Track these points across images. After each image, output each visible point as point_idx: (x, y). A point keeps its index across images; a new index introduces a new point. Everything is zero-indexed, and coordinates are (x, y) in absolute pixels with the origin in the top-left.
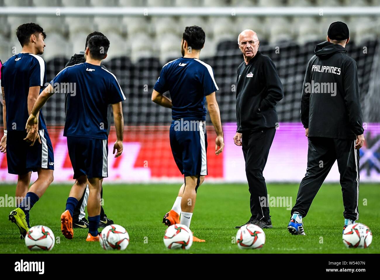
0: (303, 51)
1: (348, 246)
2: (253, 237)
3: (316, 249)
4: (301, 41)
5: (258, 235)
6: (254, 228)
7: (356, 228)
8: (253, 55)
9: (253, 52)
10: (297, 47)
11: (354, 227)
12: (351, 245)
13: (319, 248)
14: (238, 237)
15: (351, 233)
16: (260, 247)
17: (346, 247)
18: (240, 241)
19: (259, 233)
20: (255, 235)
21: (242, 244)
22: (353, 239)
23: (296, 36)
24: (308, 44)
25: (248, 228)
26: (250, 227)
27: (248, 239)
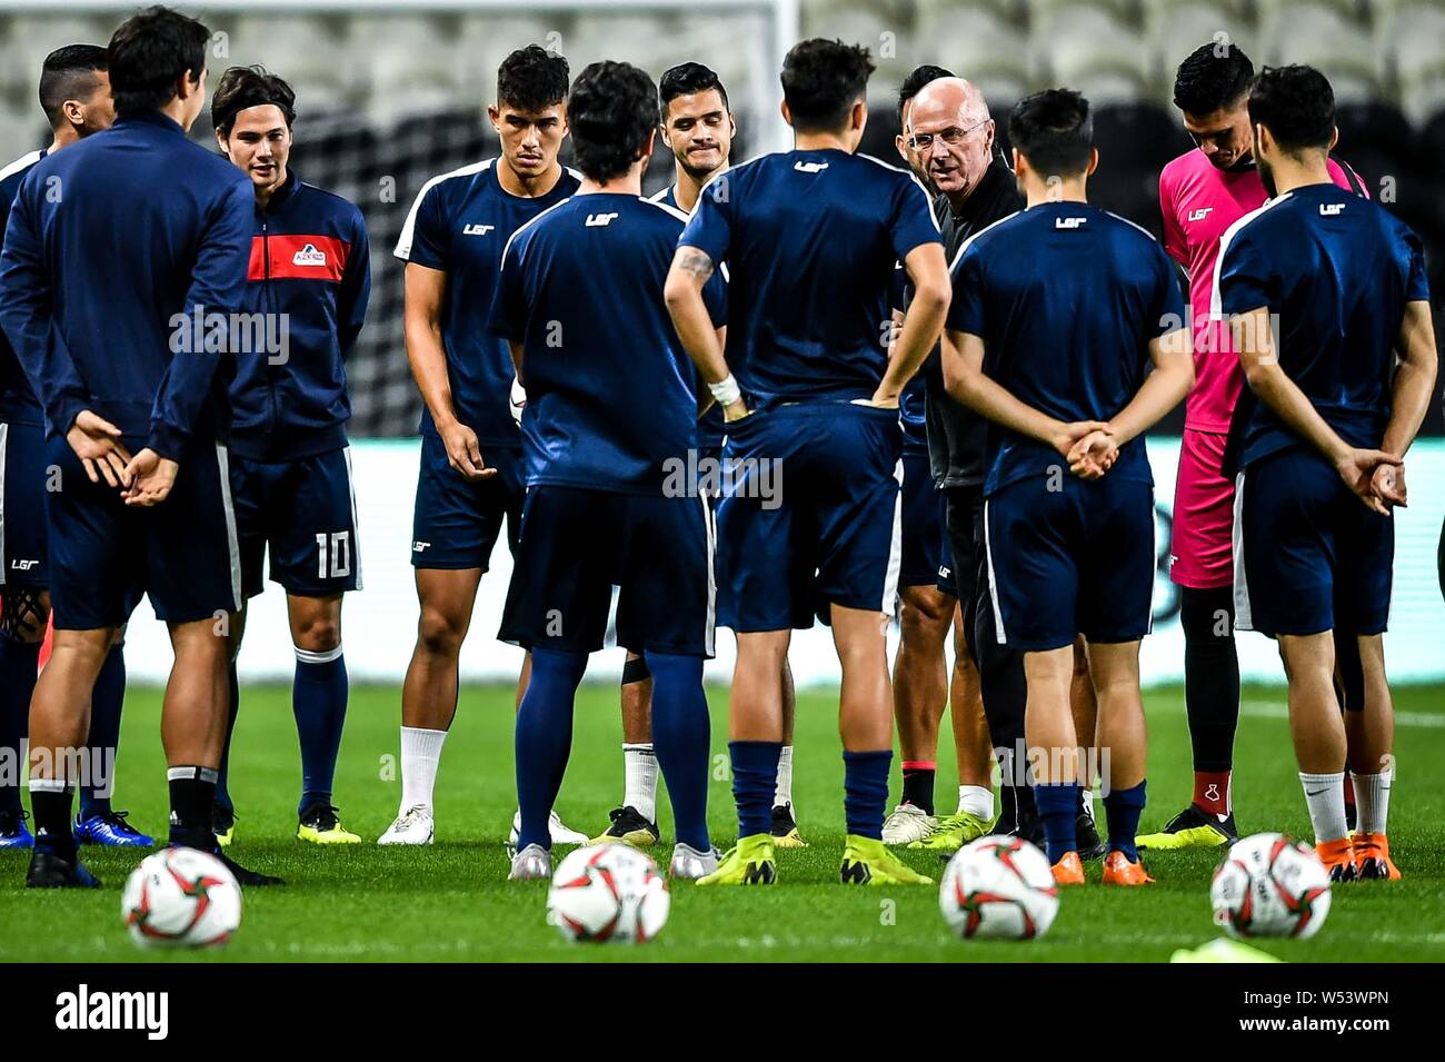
0: (388, 154)
1: (570, 934)
2: (191, 903)
3: (444, 947)
4: (382, 115)
5: (213, 892)
6: (195, 863)
7: (602, 862)
8: (967, 184)
9: (966, 168)
10: (366, 140)
11: (594, 861)
12: (582, 933)
13: (454, 943)
14: (131, 900)
15: (585, 882)
16: (222, 939)
17: (562, 939)
18: (141, 916)
19: (214, 882)
20: (198, 890)
21: (147, 930)
22: (591, 906)
23: (359, 96)
24: (408, 127)
25: (172, 863)
26: (179, 862)
27: (170, 907)
